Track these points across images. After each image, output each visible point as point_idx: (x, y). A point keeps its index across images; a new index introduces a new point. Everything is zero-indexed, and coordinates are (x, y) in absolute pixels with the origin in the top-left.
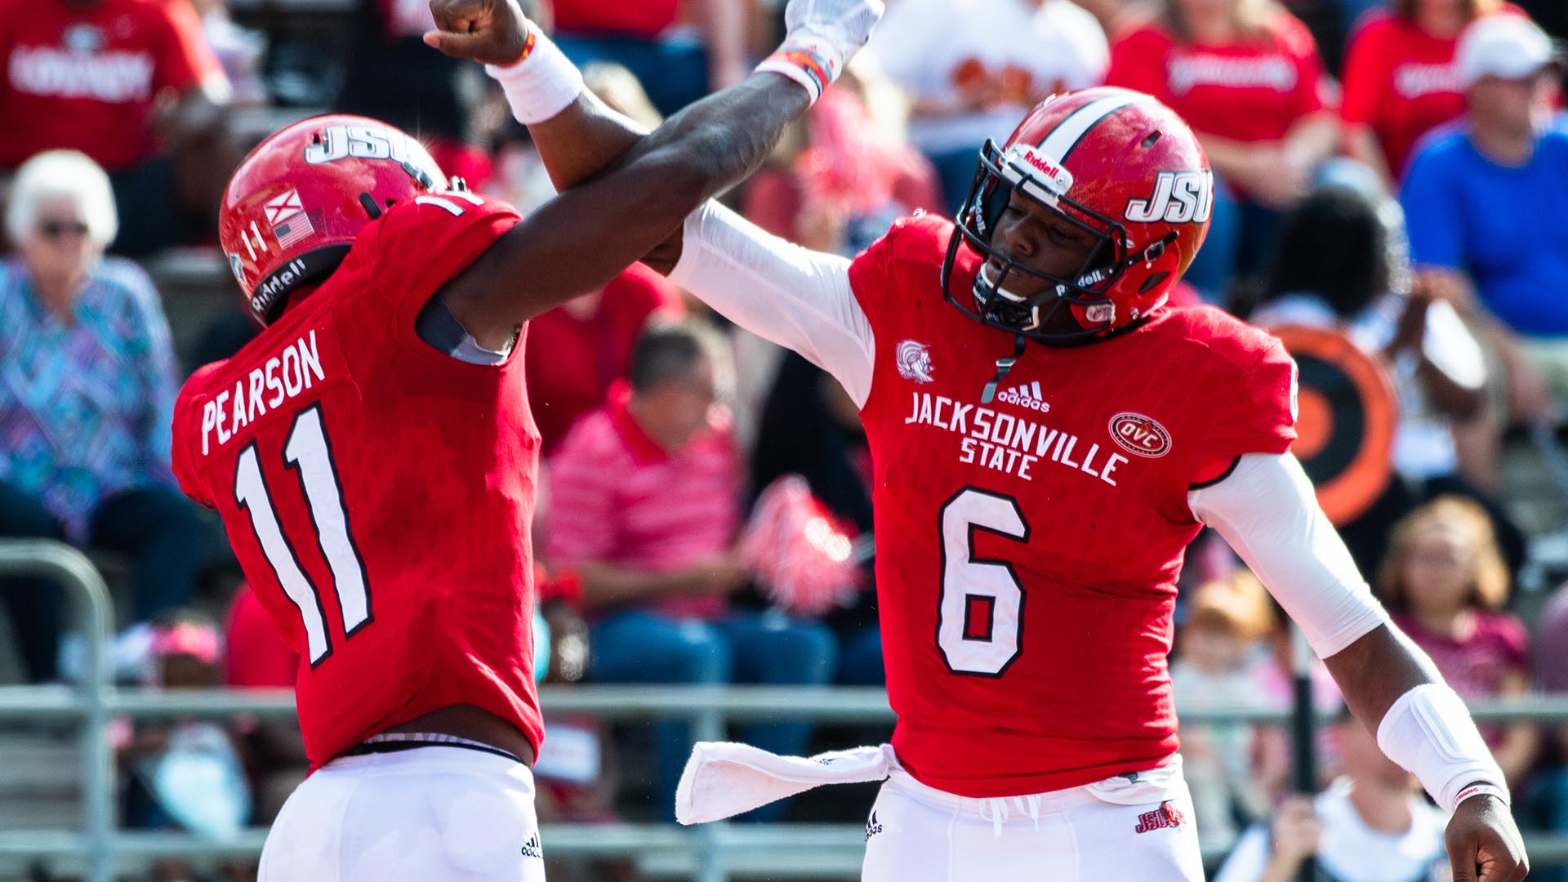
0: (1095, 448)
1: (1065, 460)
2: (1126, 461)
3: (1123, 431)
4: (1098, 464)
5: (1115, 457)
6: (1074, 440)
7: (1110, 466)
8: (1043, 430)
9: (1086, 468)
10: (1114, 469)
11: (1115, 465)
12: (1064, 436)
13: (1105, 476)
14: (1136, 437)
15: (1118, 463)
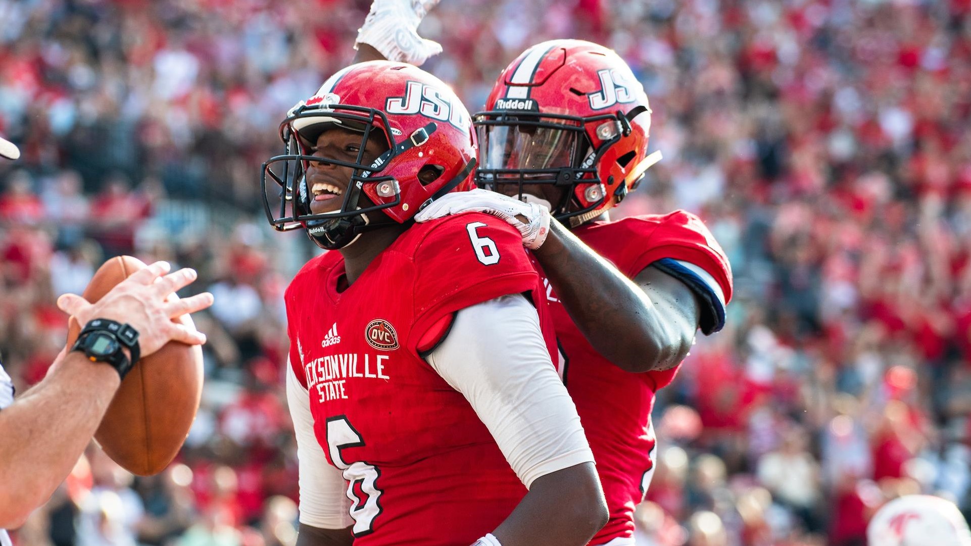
0: (367, 356)
1: (356, 375)
2: (387, 357)
3: (373, 337)
4: (373, 370)
5: (379, 358)
6: (355, 355)
7: (380, 367)
8: (341, 356)
9: (367, 375)
10: (383, 367)
11: (382, 364)
12: (351, 355)
13: (380, 376)
14: (381, 338)
15: (383, 361)
